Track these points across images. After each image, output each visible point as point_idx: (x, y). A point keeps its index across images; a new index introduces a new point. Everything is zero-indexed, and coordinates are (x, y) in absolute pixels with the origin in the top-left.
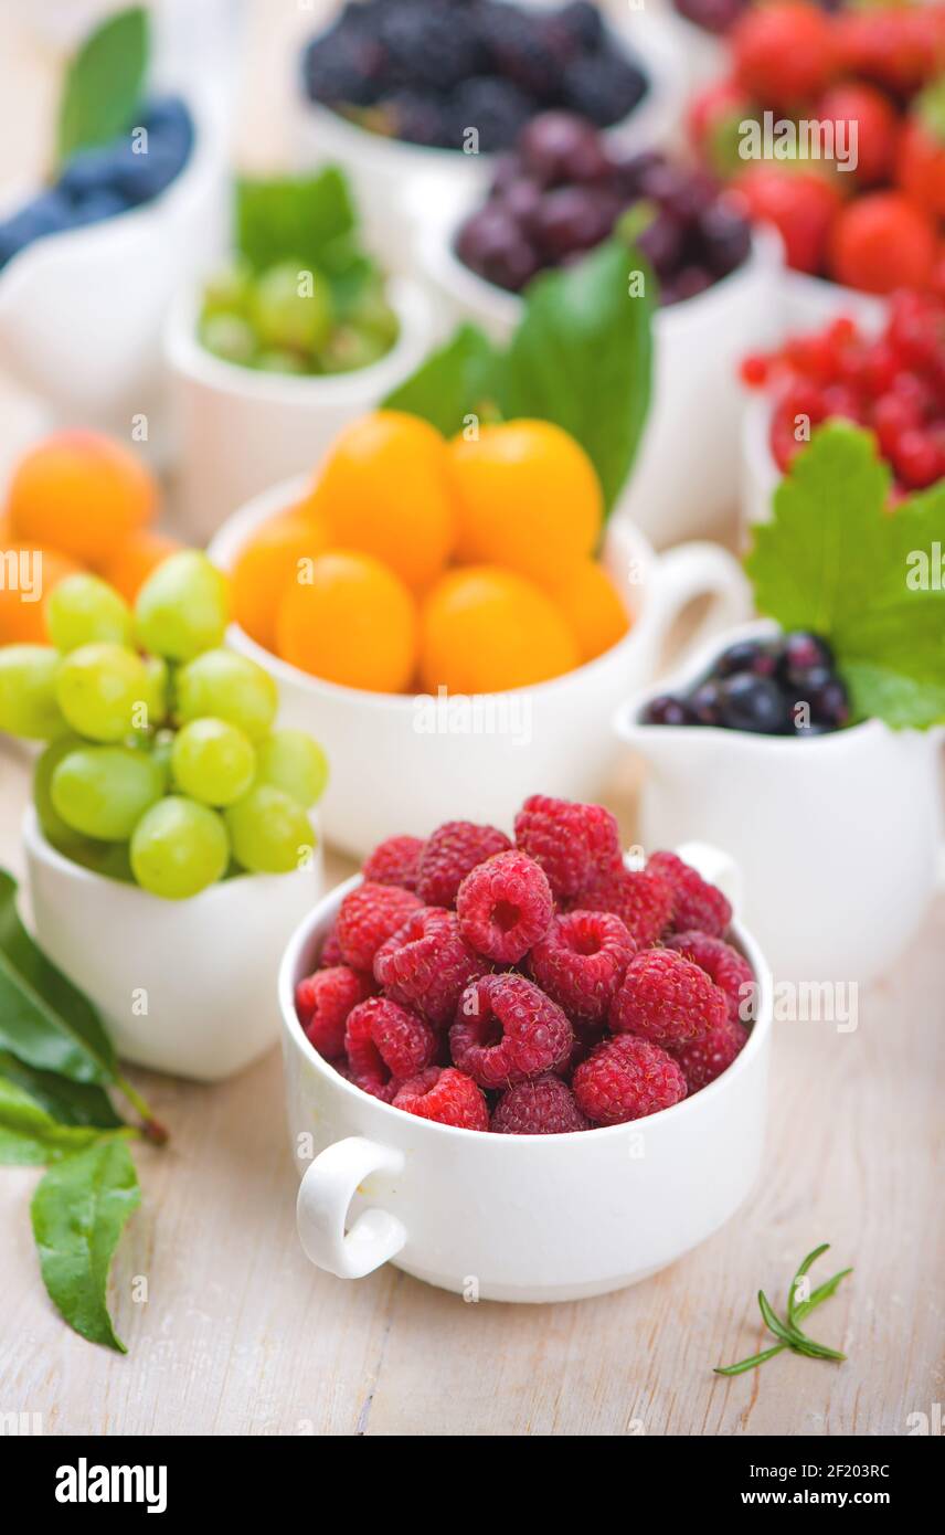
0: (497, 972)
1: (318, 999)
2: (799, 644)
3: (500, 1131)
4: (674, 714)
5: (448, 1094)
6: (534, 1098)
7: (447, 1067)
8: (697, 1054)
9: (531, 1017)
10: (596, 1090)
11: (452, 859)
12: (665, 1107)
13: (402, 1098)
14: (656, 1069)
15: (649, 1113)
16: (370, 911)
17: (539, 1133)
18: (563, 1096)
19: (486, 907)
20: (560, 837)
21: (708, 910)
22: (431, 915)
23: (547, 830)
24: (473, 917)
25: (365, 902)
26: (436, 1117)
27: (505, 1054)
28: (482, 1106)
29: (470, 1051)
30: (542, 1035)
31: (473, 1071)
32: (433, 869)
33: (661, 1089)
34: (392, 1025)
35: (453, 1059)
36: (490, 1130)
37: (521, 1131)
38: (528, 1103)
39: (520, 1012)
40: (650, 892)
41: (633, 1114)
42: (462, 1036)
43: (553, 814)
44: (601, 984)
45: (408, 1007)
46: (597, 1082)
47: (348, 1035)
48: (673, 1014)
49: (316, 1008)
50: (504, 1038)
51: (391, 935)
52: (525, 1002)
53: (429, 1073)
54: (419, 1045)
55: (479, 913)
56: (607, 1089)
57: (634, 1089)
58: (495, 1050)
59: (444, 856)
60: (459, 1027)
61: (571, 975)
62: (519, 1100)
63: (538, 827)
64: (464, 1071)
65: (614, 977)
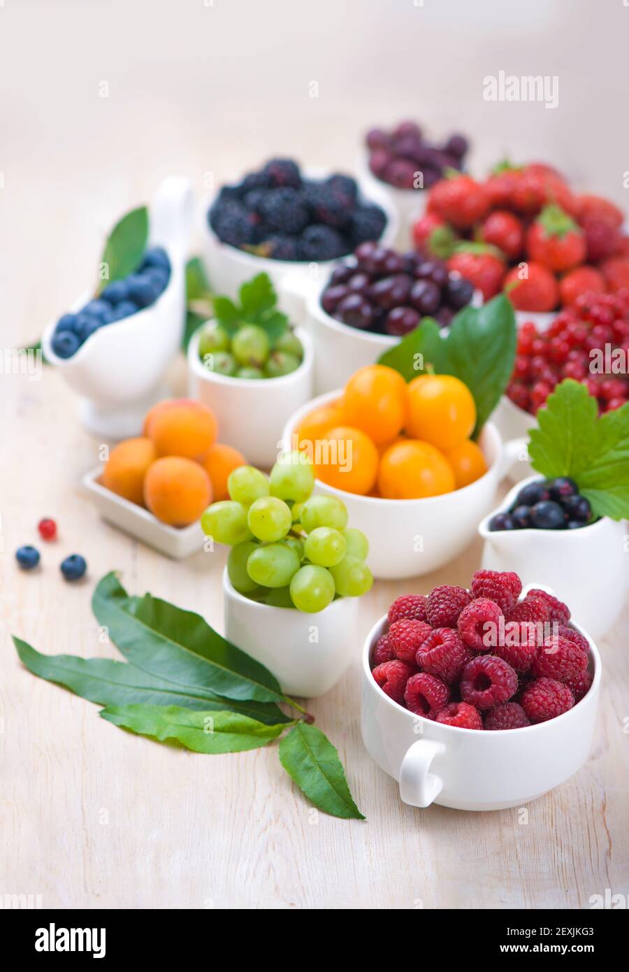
0: (482, 655)
1: (388, 677)
2: (560, 484)
3: (492, 729)
4: (508, 523)
5: (467, 714)
6: (507, 712)
7: (460, 702)
8: (571, 683)
9: (505, 674)
10: (536, 705)
11: (446, 604)
12: (568, 710)
13: (440, 719)
14: (562, 692)
15: (561, 714)
16: (409, 633)
17: (511, 728)
18: (519, 709)
19: (474, 625)
20: (498, 589)
21: (561, 615)
22: (444, 632)
23: (491, 586)
24: (468, 631)
25: (405, 629)
26: (461, 726)
27: (492, 693)
28: (480, 718)
29: (473, 693)
30: (510, 682)
31: (475, 702)
32: (437, 610)
33: (566, 701)
34: (431, 685)
35: (463, 698)
36: (484, 729)
37: (503, 728)
38: (504, 714)
39: (500, 673)
40: (539, 610)
41: (554, 715)
42: (467, 687)
43: (494, 578)
44: (530, 655)
45: (437, 676)
46: (537, 701)
47: (407, 692)
48: (566, 665)
49: (387, 681)
50: (492, 685)
51: (422, 643)
52: (501, 668)
53: (452, 706)
54: (445, 692)
55: (472, 628)
56: (540, 704)
57: (554, 703)
58: (487, 692)
59: (442, 603)
60: (465, 683)
61: (516, 652)
62: (500, 714)
63: (487, 585)
64: (469, 703)
65: (536, 651)
